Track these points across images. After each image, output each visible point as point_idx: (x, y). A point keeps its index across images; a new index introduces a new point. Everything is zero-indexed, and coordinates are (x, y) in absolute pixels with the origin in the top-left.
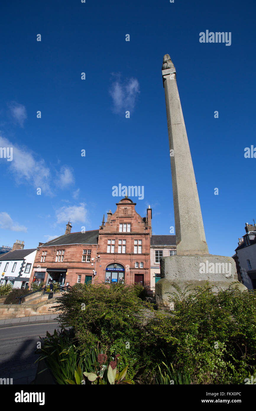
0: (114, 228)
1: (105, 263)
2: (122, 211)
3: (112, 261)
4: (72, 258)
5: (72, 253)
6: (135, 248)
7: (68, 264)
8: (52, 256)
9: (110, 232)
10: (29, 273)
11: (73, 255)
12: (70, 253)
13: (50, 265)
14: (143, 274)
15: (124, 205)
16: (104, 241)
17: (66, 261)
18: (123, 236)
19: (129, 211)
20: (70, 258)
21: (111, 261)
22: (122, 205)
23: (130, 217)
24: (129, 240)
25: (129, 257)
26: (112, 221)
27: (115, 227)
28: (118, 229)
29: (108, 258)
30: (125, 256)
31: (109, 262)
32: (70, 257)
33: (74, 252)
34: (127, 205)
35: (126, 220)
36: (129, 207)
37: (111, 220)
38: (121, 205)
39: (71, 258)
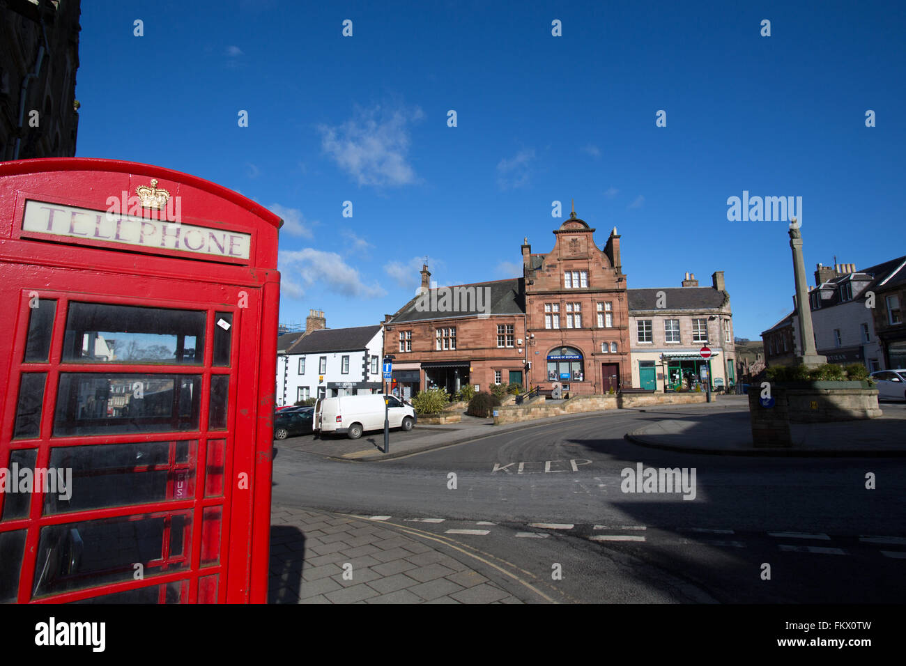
0: (556, 281)
1: (545, 348)
2: (568, 246)
3: (559, 343)
4: (477, 342)
5: (475, 333)
6: (600, 317)
7: (470, 353)
8: (427, 341)
9: (547, 290)
10: (377, 374)
11: (478, 336)
12: (469, 332)
13: (427, 357)
14: (618, 363)
15: (571, 234)
16: (537, 308)
17: (464, 347)
18: (575, 296)
19: (581, 246)
20: (470, 342)
21: (556, 342)
22: (566, 234)
23: (586, 258)
24: (586, 304)
25: (589, 334)
26: (548, 266)
27: (557, 279)
28: (562, 282)
29: (550, 337)
30: (582, 334)
31: (552, 345)
32: (472, 340)
33: (477, 330)
34: (576, 234)
35: (576, 265)
36: (581, 238)
37: (546, 265)
38: (564, 234)
39: (474, 342)
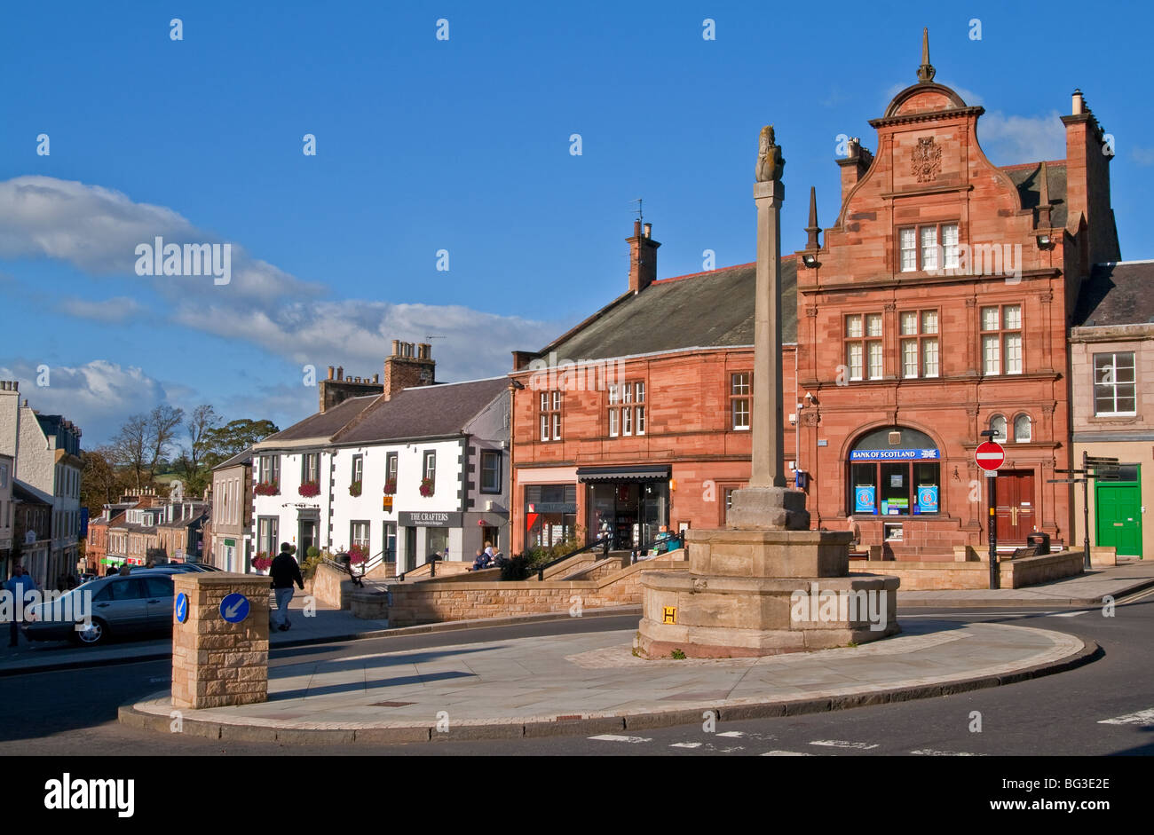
0: (874, 254)
1: (843, 431)
2: (908, 161)
3: (880, 418)
4: (685, 417)
5: (681, 394)
6: (993, 347)
7: (670, 443)
8: (588, 413)
9: (851, 279)
10: (500, 492)
11: (687, 402)
12: (672, 394)
13: (590, 453)
14: (1032, 472)
15: (915, 125)
16: (825, 327)
17: (659, 429)
18: (922, 292)
19: (943, 156)
20: (672, 417)
21: (871, 416)
22: (907, 127)
23: (948, 189)
24: (951, 312)
25: (959, 393)
26: (854, 217)
27: (878, 249)
28: (895, 257)
29: (857, 403)
30: (940, 392)
31: (859, 422)
32: (674, 411)
33: (686, 387)
34: (928, 124)
35: (928, 210)
36: (943, 135)
37: (850, 212)
38: (901, 127)
39: (678, 417)
